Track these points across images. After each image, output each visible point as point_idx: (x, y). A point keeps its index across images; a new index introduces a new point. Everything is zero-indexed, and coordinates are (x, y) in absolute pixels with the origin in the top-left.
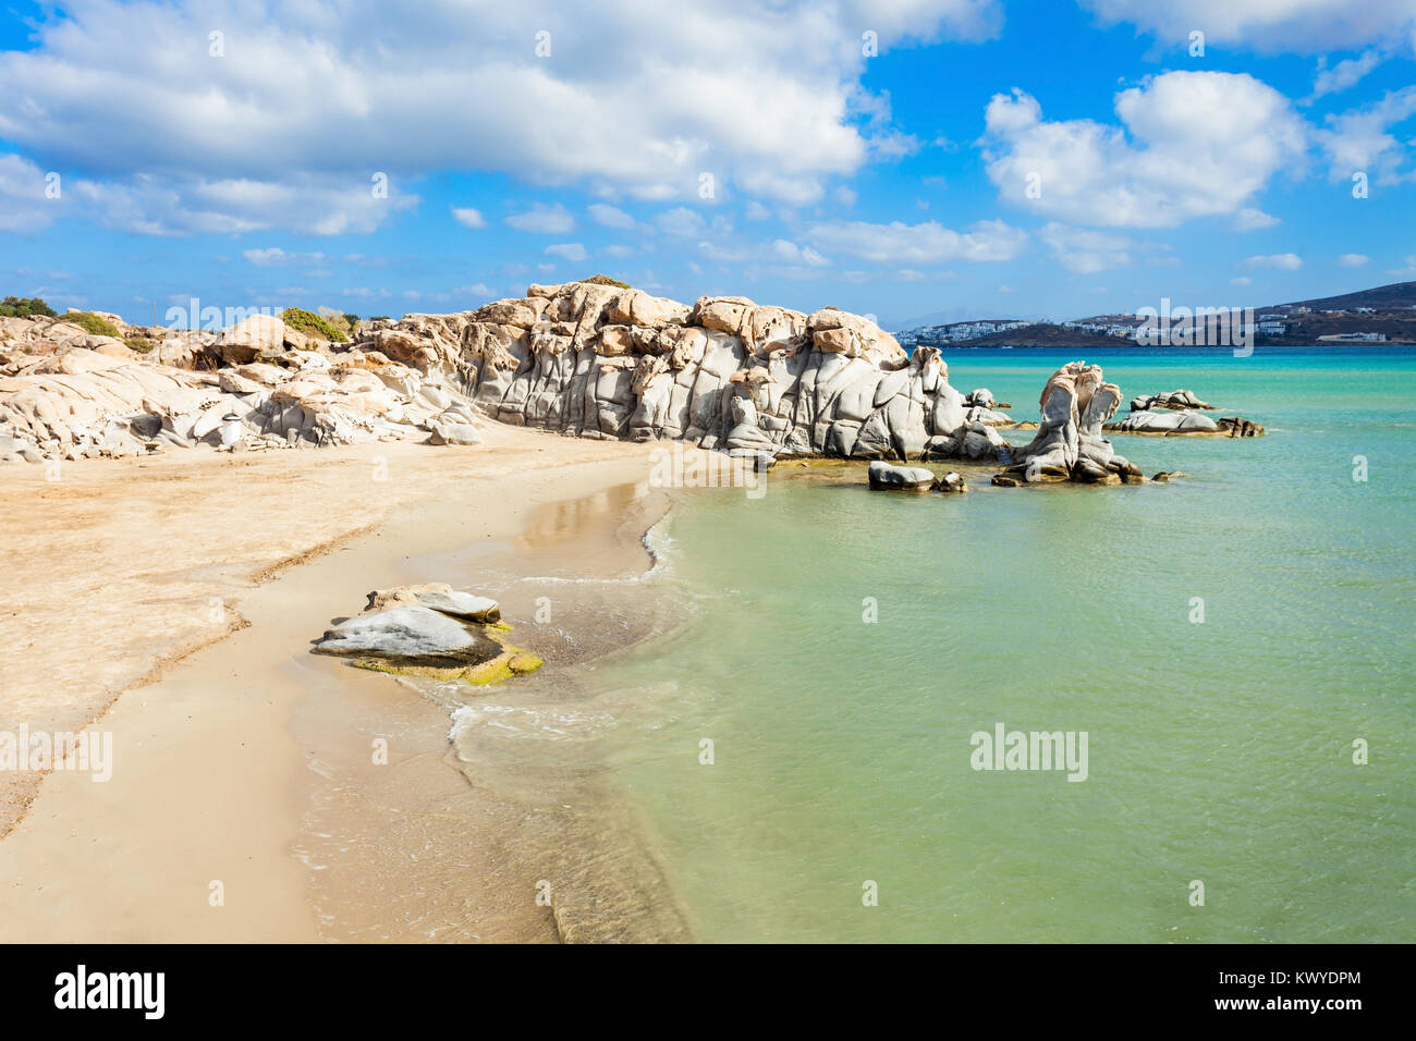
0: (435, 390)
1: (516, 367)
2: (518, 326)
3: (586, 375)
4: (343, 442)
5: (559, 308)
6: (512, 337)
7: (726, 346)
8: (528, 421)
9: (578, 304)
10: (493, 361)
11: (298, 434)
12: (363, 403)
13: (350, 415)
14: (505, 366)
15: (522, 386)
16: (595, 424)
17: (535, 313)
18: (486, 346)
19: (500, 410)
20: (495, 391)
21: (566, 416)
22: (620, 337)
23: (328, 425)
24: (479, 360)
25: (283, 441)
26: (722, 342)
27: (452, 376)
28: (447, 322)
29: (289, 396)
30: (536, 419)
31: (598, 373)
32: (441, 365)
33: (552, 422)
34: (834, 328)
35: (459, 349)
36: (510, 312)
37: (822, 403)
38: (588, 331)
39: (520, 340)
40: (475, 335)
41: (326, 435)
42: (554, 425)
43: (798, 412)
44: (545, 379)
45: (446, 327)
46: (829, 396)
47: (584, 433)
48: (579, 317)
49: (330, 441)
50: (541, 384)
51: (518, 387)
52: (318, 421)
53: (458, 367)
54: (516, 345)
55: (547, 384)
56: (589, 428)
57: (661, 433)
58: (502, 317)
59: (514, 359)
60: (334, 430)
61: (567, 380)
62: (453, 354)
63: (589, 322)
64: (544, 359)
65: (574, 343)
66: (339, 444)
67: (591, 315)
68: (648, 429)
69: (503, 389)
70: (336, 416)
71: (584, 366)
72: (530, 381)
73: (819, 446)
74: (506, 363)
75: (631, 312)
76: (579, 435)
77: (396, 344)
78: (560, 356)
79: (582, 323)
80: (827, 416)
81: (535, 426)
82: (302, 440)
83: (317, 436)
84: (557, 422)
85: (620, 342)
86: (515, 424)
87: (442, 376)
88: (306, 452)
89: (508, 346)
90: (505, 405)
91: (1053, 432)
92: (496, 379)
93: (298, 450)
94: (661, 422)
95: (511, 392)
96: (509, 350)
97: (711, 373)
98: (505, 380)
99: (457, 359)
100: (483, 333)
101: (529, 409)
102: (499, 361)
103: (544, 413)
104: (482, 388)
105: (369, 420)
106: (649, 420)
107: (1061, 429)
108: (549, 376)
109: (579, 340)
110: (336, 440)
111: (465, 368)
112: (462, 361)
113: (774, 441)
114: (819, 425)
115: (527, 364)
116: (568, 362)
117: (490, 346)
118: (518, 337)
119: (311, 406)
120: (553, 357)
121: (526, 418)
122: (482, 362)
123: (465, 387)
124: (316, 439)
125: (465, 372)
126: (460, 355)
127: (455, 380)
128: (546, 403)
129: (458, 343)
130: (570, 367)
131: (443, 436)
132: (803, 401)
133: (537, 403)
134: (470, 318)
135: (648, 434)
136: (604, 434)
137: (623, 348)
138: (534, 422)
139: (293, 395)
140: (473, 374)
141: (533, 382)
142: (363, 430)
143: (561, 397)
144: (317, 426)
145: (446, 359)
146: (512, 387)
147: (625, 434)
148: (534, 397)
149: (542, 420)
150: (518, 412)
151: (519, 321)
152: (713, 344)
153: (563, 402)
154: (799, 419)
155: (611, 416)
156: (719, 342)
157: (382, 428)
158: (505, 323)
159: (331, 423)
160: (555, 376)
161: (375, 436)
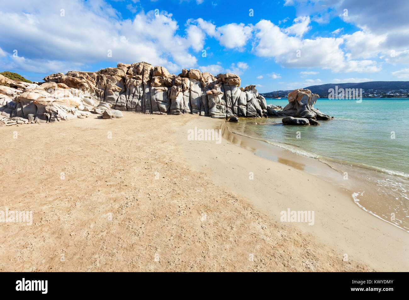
0: (88, 99)
1: (120, 91)
2: (119, 76)
3: (149, 93)
4: (63, 119)
5: (133, 71)
6: (117, 80)
7: (196, 84)
8: (128, 109)
9: (141, 70)
10: (111, 88)
11: (35, 117)
12: (69, 101)
13: (64, 107)
14: (116, 90)
15: (123, 97)
16: (158, 109)
17: (124, 72)
18: (107, 83)
19: (115, 106)
20: (113, 99)
21: (144, 107)
22: (159, 80)
23: (53, 111)
24: (104, 88)
25: (26, 120)
26: (195, 82)
27: (93, 94)
28: (89, 74)
29: (26, 98)
30: (131, 109)
31: (154, 92)
32: (89, 90)
33: (138, 109)
34: (235, 78)
35: (95, 84)
36: (115, 71)
37: (234, 101)
38: (147, 78)
39: (120, 81)
40: (102, 78)
41: (53, 116)
42: (139, 110)
43: (228, 103)
44: (132, 95)
45: (89, 76)
46: (236, 98)
47: (154, 112)
48: (142, 73)
49: (56, 119)
50: (131, 97)
51: (122, 98)
52: (47, 110)
53: (96, 91)
54: (119, 83)
55: (133, 97)
56: (155, 111)
57: (184, 111)
58: (112, 73)
59: (119, 88)
60: (57, 114)
61: (141, 95)
62: (93, 86)
63: (147, 75)
64: (131, 88)
65: (143, 82)
66: (60, 121)
67: (147, 73)
68: (179, 110)
69: (116, 98)
70: (57, 107)
71: (147, 90)
72: (126, 96)
73: (236, 114)
74: (117, 89)
75: (162, 72)
76: (151, 113)
77: (70, 81)
78: (138, 87)
79: (145, 76)
80: (237, 104)
81: (132, 111)
82: (38, 120)
83: (47, 117)
84: (140, 109)
85: (159, 82)
86: (123, 111)
87: (89, 94)
88: (42, 125)
89: (116, 83)
90: (117, 104)
91: (303, 107)
92: (113, 95)
93: (37, 124)
94: (183, 108)
95: (119, 99)
96: (116, 85)
97: (195, 92)
98: (116, 95)
99: (95, 88)
100: (105, 79)
101: (128, 105)
102: (114, 88)
103: (135, 106)
104: (107, 98)
105: (73, 109)
106: (179, 107)
107: (306, 106)
108: (134, 94)
109: (144, 81)
110: (59, 119)
111: (99, 91)
112: (97, 89)
113: (222, 112)
114: (235, 107)
115: (124, 90)
116: (141, 89)
117: (109, 83)
118: (120, 80)
119: (42, 103)
120: (135, 87)
121: (127, 108)
122: (106, 89)
123: (99, 98)
124: (46, 119)
125: (99, 93)
126: (96, 86)
127: (94, 95)
128: (135, 103)
129: (95, 82)
130: (142, 90)
131: (110, 115)
132: (228, 100)
133: (131, 103)
134: (98, 73)
135: (178, 112)
136: (161, 113)
137: (161, 84)
138: (131, 110)
139: (29, 98)
140: (102, 93)
141: (127, 96)
142: (70, 114)
143: (141, 100)
144: (46, 112)
145: (91, 88)
146: (119, 98)
147: (169, 112)
148: (130, 101)
149: (133, 108)
150: (124, 106)
151: (119, 74)
152: (192, 83)
153: (142, 102)
154: (228, 106)
155: (164, 106)
156: (194, 82)
157: (78, 113)
158: (114, 75)
159: (55, 110)
160: (136, 94)
161: (75, 116)
